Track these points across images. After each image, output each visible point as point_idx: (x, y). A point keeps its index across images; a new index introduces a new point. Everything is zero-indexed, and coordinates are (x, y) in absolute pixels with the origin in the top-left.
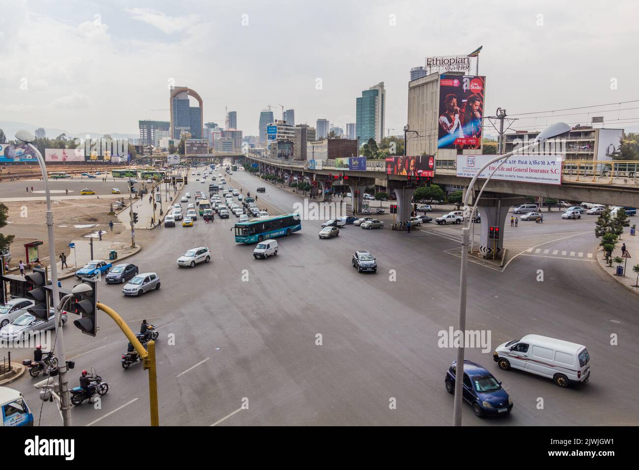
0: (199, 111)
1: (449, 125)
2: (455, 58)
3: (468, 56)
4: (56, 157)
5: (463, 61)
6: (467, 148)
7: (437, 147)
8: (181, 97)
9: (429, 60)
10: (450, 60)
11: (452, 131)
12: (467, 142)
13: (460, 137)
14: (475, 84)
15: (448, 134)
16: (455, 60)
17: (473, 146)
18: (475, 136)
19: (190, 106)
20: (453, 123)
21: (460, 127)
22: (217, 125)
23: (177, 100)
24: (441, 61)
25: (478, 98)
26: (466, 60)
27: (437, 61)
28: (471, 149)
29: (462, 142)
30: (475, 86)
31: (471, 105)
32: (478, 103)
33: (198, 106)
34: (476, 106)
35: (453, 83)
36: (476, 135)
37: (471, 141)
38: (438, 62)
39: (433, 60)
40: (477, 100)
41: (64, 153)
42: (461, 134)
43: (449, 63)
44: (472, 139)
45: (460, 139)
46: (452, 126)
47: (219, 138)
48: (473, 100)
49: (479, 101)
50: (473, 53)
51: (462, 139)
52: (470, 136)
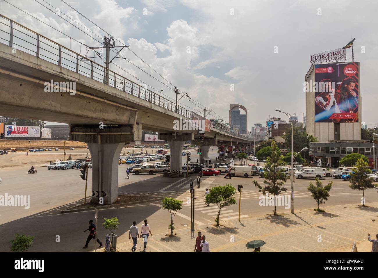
0: (245, 117)
1: (325, 103)
2: (332, 52)
3: (343, 48)
4: (150, 139)
5: (339, 53)
6: (345, 122)
7: (314, 122)
8: (236, 109)
9: (312, 57)
10: (329, 54)
11: (328, 108)
12: (344, 116)
13: (336, 113)
14: (349, 69)
15: (323, 110)
16: (333, 53)
17: (351, 120)
18: (352, 112)
19: (240, 114)
20: (329, 102)
21: (336, 104)
22: (261, 125)
23: (233, 111)
24: (322, 56)
25: (353, 80)
26: (342, 52)
27: (318, 56)
28: (348, 122)
29: (338, 117)
30: (349, 71)
31: (345, 86)
32: (353, 84)
33: (245, 114)
34: (351, 86)
35: (327, 70)
36: (353, 110)
37: (348, 116)
38: (320, 57)
39: (316, 56)
40: (351, 82)
41: (154, 137)
42: (337, 110)
43: (328, 57)
44: (350, 114)
45: (336, 114)
46: (328, 104)
47: (258, 132)
48: (348, 82)
49: (353, 82)
50: (348, 45)
51: (338, 114)
52: (347, 111)
